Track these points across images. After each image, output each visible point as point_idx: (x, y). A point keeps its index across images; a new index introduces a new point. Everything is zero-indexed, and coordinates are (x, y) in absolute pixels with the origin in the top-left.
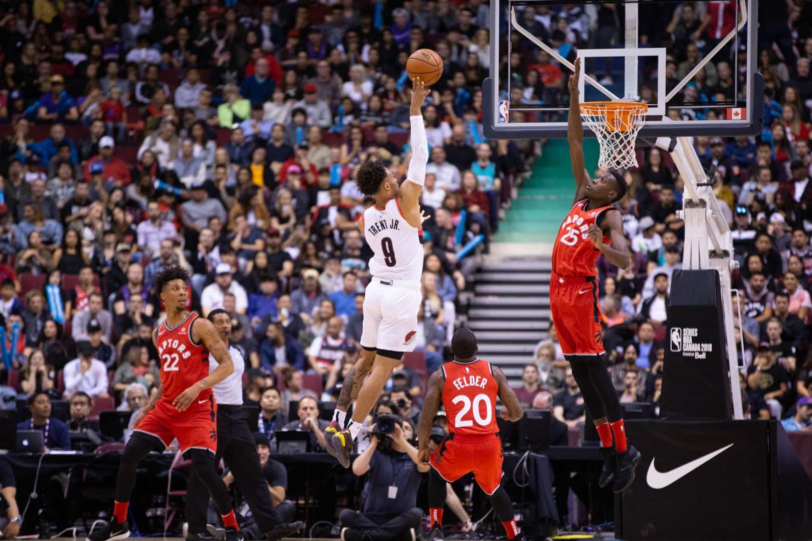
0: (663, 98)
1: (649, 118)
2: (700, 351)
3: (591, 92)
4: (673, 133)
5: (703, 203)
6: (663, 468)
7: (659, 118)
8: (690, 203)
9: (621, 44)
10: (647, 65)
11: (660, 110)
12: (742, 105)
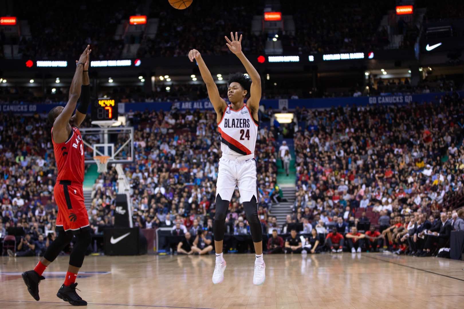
0: (113, 155)
1: (110, 160)
2: (123, 212)
3: (97, 154)
4: (116, 163)
5: (122, 179)
6: (115, 238)
7: (112, 160)
8: (120, 179)
9: (103, 143)
10: (110, 148)
11: (113, 157)
12: (130, 156)
